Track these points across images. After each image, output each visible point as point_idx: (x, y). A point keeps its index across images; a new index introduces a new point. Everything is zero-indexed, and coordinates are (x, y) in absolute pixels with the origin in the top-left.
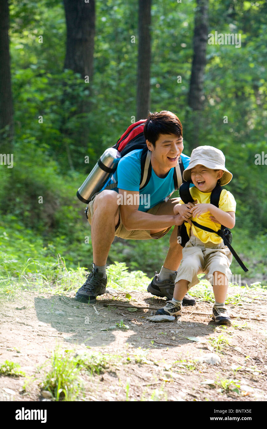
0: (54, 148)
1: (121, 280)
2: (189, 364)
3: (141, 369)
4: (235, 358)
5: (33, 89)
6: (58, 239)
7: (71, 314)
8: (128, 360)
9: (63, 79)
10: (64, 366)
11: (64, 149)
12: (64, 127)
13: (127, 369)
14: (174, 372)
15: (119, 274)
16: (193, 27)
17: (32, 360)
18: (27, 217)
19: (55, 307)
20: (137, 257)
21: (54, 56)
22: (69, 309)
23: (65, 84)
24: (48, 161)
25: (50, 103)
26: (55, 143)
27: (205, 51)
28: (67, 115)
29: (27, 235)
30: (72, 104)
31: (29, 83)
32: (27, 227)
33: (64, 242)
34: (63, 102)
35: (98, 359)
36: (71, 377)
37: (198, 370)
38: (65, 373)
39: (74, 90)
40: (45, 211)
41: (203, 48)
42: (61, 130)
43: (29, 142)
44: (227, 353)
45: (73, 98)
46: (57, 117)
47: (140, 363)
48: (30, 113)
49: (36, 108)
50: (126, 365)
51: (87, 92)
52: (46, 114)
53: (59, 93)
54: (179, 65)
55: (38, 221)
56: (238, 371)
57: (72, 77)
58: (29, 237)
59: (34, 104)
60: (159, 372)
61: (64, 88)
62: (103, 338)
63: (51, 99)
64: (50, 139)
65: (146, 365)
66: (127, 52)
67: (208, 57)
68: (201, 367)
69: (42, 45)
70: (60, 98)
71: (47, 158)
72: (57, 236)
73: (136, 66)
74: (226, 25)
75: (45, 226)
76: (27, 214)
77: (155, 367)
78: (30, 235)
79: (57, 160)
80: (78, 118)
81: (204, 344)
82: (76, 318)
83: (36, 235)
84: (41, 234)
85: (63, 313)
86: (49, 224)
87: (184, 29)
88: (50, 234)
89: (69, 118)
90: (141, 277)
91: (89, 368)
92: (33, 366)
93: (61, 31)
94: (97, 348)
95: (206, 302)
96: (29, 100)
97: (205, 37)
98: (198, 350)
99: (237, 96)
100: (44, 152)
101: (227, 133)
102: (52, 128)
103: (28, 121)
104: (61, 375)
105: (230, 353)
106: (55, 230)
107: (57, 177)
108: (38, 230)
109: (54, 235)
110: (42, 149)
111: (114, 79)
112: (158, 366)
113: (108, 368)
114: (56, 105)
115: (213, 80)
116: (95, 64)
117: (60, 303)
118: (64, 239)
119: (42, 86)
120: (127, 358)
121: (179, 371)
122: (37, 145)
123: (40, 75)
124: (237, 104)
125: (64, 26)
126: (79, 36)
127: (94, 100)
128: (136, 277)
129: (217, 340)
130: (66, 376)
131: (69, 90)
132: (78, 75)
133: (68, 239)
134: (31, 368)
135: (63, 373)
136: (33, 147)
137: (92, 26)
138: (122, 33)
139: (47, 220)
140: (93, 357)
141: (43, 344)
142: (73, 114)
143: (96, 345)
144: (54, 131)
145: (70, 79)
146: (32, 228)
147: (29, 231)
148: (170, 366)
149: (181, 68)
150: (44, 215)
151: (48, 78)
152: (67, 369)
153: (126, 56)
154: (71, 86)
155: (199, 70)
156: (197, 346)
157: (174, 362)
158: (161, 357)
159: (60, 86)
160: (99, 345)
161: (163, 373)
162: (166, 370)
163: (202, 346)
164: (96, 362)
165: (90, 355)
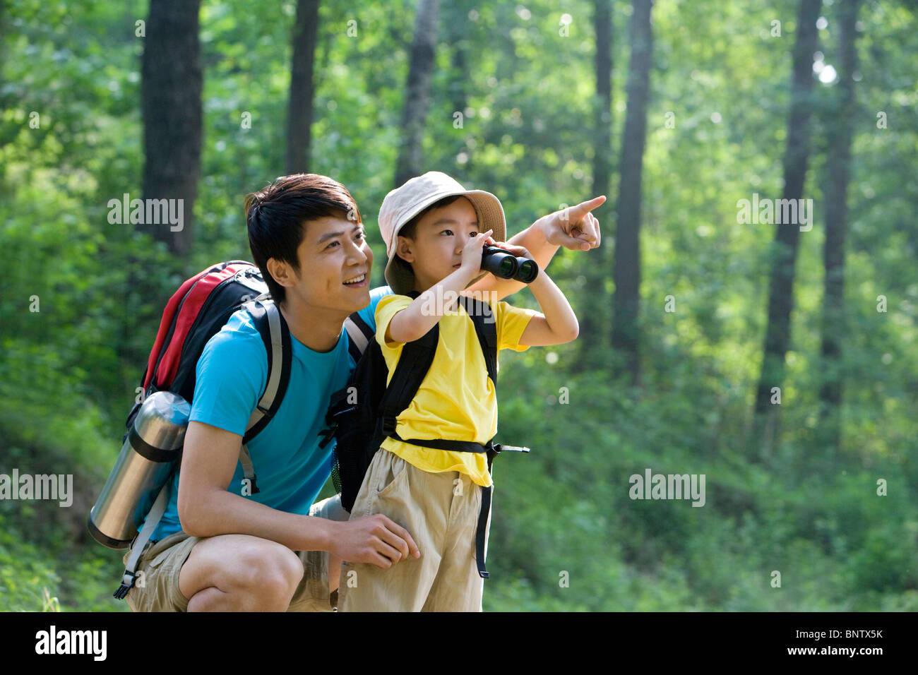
5: (67, 265)
23: (133, 260)
28: (132, 321)
30: (145, 301)
34: (126, 296)
39: (149, 274)
42: (120, 351)
45: (148, 290)
46: (113, 324)
49: (71, 304)
51: (176, 280)
52: (91, 317)
53: (119, 276)
59: (67, 298)
61: (130, 268)
64: (95, 365)
70: (121, 288)
75: (65, 539)
76: (27, 511)
89: (136, 327)
102: (101, 345)
118: (101, 569)
119: (84, 260)
123: (83, 238)
126: (169, 171)
131: (141, 275)
132: (161, 246)
133: (111, 569)
139: (70, 527)
142: (146, 319)
144: (105, 352)
150: (64, 517)
154: (146, 265)
159: (123, 263)
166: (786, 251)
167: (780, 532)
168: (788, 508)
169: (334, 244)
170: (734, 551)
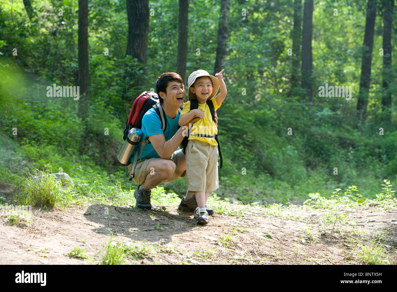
0: (117, 110)
1: (160, 199)
2: (205, 254)
3: (170, 256)
4: (237, 251)
5: (104, 68)
6: (118, 173)
7: (123, 219)
8: (161, 250)
9: (125, 61)
10: (115, 252)
11: (125, 111)
12: (125, 96)
13: (160, 256)
14: (194, 259)
15: (159, 195)
16: (218, 28)
17: (94, 248)
18: (97, 157)
19: (112, 214)
20: (174, 187)
21: (120, 46)
22: (121, 216)
23: (126, 65)
24: (113, 119)
25: (116, 78)
26: (118, 106)
27: (226, 45)
28: (127, 87)
29: (97, 169)
30: (131, 80)
31: (101, 64)
32: (96, 164)
33: (123, 175)
34: (125, 78)
35: (140, 249)
36: (119, 259)
37: (210, 258)
38: (116, 257)
39: (132, 70)
40: (110, 154)
41: (224, 43)
42: (123, 98)
43: (100, 105)
44: (232, 247)
45: (132, 76)
46: (120, 88)
47: (170, 252)
48: (101, 85)
49: (105, 81)
50: (160, 254)
51: (142, 71)
52: (112, 86)
53: (122, 71)
54: (208, 55)
55: (105, 161)
56: (239, 260)
57: (131, 61)
58: (98, 171)
59: (104, 79)
60: (183, 259)
61: (126, 68)
62: (145, 236)
63: (117, 76)
64: (115, 103)
65: (174, 254)
66: (171, 45)
67: (228, 50)
68: (213, 256)
69: (111, 39)
70: (123, 75)
71: (112, 116)
72: (118, 171)
73: (176, 54)
74: (241, 29)
75: (109, 164)
76: (97, 155)
77: (180, 255)
78: (99, 170)
79: (120, 118)
80: (135, 89)
81: (216, 241)
82: (126, 222)
83: (103, 170)
84: (106, 170)
85: (117, 218)
86: (113, 163)
87: (211, 30)
88: (113, 169)
89: (128, 89)
90: (174, 198)
91: (133, 255)
92: (93, 252)
93: (125, 30)
94: (140, 242)
95: (219, 214)
96: (100, 76)
97: (226, 36)
98: (211, 245)
99: (248, 78)
100: (110, 112)
101: (241, 103)
102: (116, 96)
103: (100, 91)
104: (113, 258)
105: (234, 248)
106: (116, 167)
107: (119, 129)
108: (105, 166)
109: (116, 170)
110: (109, 110)
111: (161, 63)
112: (182, 255)
113: (147, 255)
114: (120, 80)
115: (231, 66)
116: (148, 52)
117: (115, 212)
118: (122, 173)
119: (110, 66)
120: (160, 249)
121: (197, 258)
122: (105, 107)
123: (109, 59)
124: (248, 83)
125: (127, 25)
126: (138, 32)
127: (147, 77)
128: (171, 198)
129: (225, 239)
130: (116, 258)
131: (129, 70)
132: (136, 59)
133: (125, 174)
134: (92, 254)
135: (114, 256)
136: (103, 108)
137: (147, 25)
138: (167, 31)
139: (111, 160)
140: (136, 247)
141: (102, 239)
142: (132, 86)
143: (139, 240)
144: (118, 98)
145: (130, 62)
146: (100, 165)
147: (98, 167)
148: (191, 255)
149: (209, 57)
150: (109, 156)
151: (115, 61)
152: (117, 254)
153: (171, 48)
154: (131, 67)
155: (222, 58)
156: (211, 243)
157: (194, 252)
158: (185, 249)
159: (123, 67)
160: (142, 240)
161: (186, 259)
162: (188, 258)
163: (214, 243)
164: (138, 251)
165: (134, 246)
166: (368, 49)
167: (363, 154)
168: (366, 145)
169: (175, 88)
170: (346, 161)
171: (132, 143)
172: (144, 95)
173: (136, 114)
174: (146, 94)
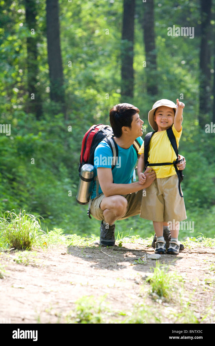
171: (87, 180)
172: (93, 129)
173: (87, 149)
174: (95, 127)
